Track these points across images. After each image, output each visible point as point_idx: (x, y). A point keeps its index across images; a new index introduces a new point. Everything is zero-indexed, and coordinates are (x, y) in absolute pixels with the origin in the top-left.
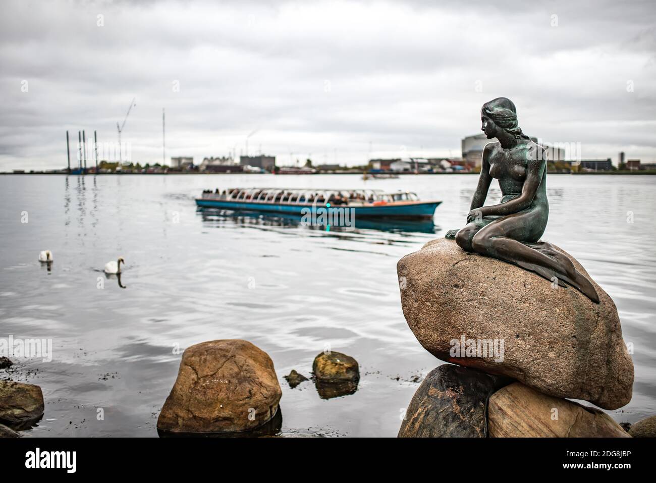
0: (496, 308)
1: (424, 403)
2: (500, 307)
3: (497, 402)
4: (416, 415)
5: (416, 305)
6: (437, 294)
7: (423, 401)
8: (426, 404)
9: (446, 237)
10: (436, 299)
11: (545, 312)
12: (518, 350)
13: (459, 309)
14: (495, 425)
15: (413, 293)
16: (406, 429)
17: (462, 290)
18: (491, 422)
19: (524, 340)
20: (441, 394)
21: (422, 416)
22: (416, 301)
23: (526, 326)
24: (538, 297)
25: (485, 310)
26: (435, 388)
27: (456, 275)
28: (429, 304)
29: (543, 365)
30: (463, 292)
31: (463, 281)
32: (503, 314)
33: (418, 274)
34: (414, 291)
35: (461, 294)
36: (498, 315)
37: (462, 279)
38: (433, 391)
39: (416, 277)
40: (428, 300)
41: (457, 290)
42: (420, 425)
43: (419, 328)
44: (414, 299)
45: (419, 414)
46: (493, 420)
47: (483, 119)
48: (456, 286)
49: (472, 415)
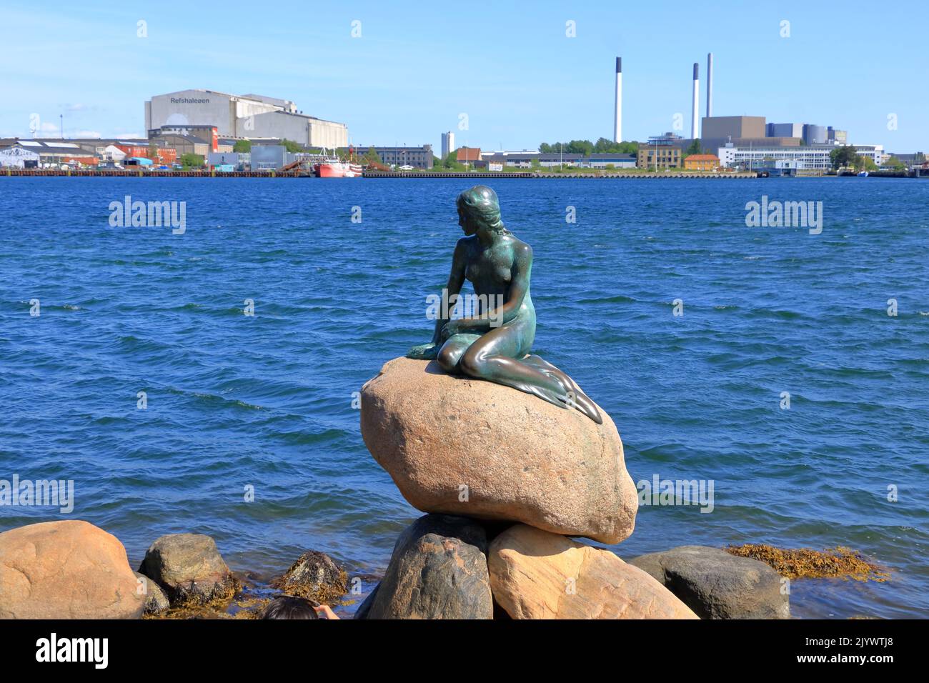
1: (415, 564)
2: (504, 438)
6: (429, 429)
7: (413, 561)
8: (419, 564)
12: (527, 485)
17: (459, 421)
19: (532, 472)
20: (437, 549)
23: (533, 457)
26: (429, 542)
29: (555, 499)
31: (459, 411)
35: (458, 426)
37: (459, 408)
38: (426, 547)
41: (454, 422)
48: (452, 417)
49: (477, 568)
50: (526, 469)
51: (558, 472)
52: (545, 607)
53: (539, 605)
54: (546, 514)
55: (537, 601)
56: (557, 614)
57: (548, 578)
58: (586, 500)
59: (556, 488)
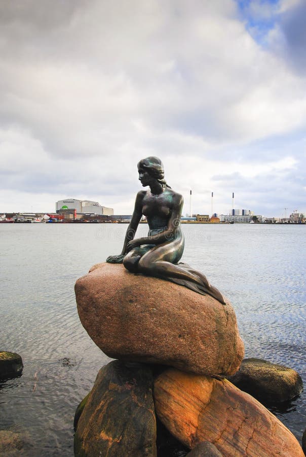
0: (162, 316)
1: (105, 397)
2: (166, 315)
3: (162, 386)
4: (99, 407)
5: (97, 319)
6: (115, 309)
7: (104, 395)
8: (108, 398)
9: (108, 262)
10: (115, 313)
11: (196, 316)
12: (180, 347)
13: (135, 319)
14: (161, 404)
15: (94, 309)
16: (91, 419)
17: (136, 304)
18: (157, 402)
19: (184, 338)
20: (120, 388)
21: (105, 408)
22: (97, 316)
23: (185, 328)
24: (191, 304)
25: (155, 318)
26: (115, 383)
27: (130, 292)
28: (109, 317)
29: (198, 355)
30: (136, 306)
31: (136, 297)
32: (169, 320)
33: (98, 293)
34: (95, 308)
35: (135, 307)
36: (165, 321)
37: (136, 295)
38: (112, 386)
39: (96, 296)
40: (108, 314)
41: (132, 304)
42: (104, 416)
43: (101, 337)
44: (95, 314)
45: (103, 406)
46: (159, 401)
47: (140, 172)
48: (131, 301)
49: (146, 401)
50: (180, 336)
51: (201, 338)
52: (190, 424)
53: (186, 423)
54: (193, 365)
55: (185, 420)
56: (197, 427)
57: (192, 404)
58: (217, 355)
59: (199, 349)
